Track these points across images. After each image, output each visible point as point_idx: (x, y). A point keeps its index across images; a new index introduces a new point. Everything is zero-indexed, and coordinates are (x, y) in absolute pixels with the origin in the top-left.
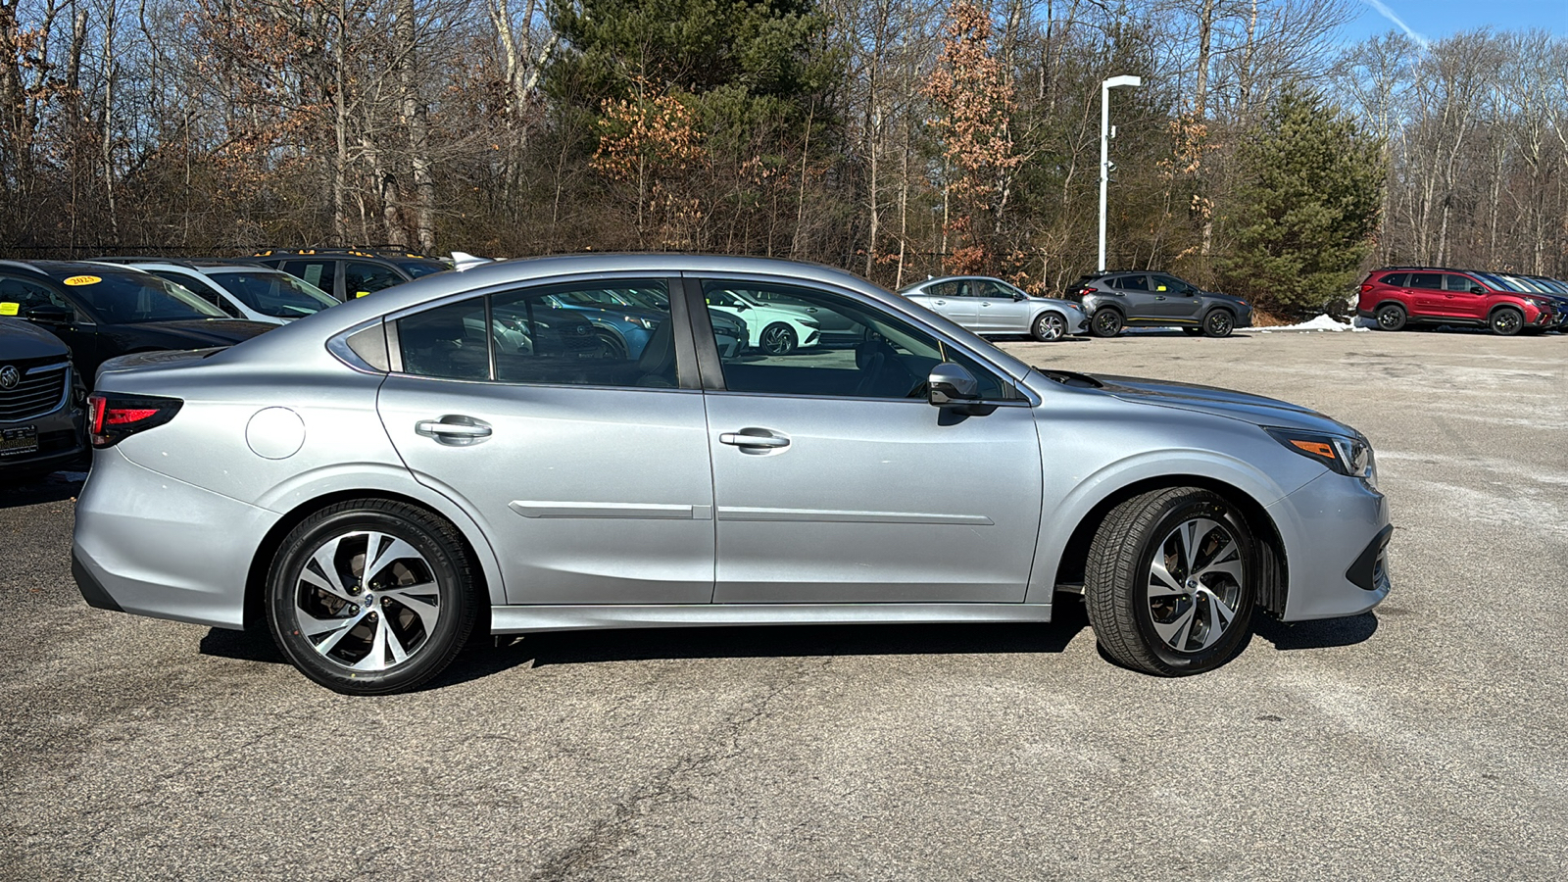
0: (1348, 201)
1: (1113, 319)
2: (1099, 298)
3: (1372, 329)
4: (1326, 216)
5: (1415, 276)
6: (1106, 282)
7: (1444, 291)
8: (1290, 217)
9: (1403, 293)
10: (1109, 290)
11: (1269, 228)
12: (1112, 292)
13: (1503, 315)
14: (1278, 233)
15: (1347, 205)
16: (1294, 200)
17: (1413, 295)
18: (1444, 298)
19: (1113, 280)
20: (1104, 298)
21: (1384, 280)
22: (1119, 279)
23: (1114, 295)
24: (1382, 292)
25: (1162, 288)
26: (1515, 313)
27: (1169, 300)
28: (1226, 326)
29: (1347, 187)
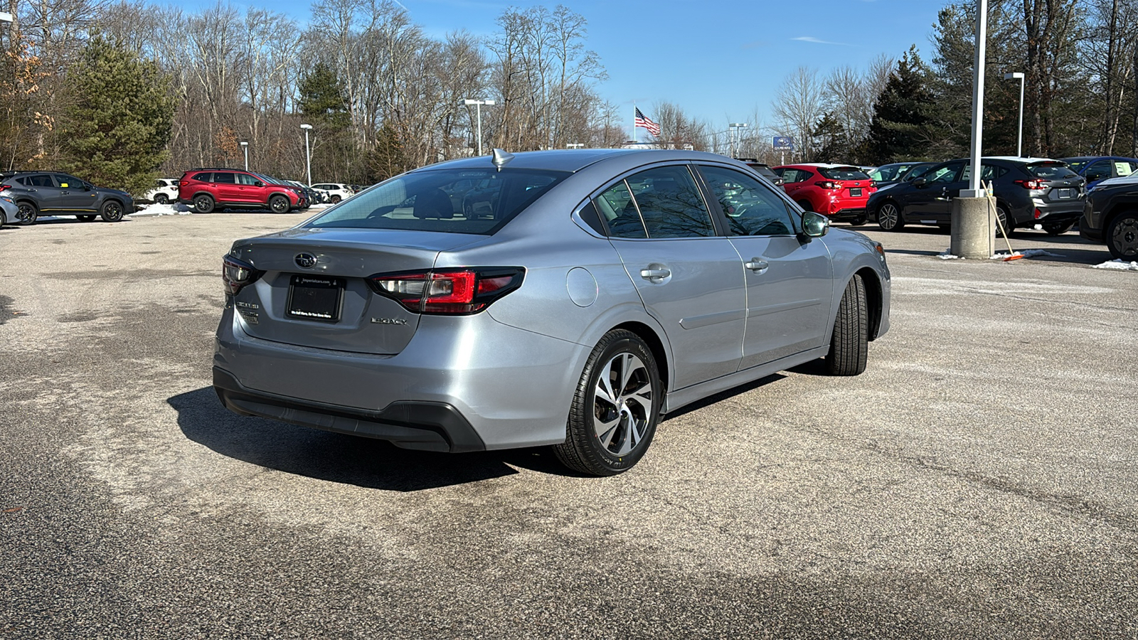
0: (159, 121)
1: (29, 210)
2: (14, 193)
3: (193, 213)
4: (145, 131)
5: (216, 175)
6: (17, 180)
7: (237, 184)
8: (118, 131)
9: (210, 187)
10: (21, 187)
11: (102, 139)
12: (25, 188)
13: (277, 200)
14: (109, 143)
15: (158, 124)
16: (118, 119)
17: (217, 188)
18: (238, 189)
19: (23, 179)
20: (19, 193)
21: (196, 178)
22: (28, 178)
23: (27, 191)
24: (195, 186)
25: (64, 185)
26: (284, 199)
27: (72, 193)
28: (118, 213)
29: (154, 110)
